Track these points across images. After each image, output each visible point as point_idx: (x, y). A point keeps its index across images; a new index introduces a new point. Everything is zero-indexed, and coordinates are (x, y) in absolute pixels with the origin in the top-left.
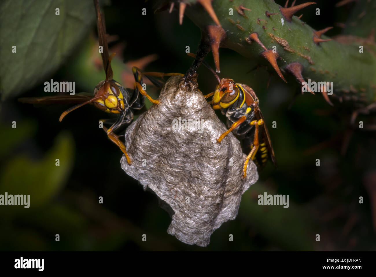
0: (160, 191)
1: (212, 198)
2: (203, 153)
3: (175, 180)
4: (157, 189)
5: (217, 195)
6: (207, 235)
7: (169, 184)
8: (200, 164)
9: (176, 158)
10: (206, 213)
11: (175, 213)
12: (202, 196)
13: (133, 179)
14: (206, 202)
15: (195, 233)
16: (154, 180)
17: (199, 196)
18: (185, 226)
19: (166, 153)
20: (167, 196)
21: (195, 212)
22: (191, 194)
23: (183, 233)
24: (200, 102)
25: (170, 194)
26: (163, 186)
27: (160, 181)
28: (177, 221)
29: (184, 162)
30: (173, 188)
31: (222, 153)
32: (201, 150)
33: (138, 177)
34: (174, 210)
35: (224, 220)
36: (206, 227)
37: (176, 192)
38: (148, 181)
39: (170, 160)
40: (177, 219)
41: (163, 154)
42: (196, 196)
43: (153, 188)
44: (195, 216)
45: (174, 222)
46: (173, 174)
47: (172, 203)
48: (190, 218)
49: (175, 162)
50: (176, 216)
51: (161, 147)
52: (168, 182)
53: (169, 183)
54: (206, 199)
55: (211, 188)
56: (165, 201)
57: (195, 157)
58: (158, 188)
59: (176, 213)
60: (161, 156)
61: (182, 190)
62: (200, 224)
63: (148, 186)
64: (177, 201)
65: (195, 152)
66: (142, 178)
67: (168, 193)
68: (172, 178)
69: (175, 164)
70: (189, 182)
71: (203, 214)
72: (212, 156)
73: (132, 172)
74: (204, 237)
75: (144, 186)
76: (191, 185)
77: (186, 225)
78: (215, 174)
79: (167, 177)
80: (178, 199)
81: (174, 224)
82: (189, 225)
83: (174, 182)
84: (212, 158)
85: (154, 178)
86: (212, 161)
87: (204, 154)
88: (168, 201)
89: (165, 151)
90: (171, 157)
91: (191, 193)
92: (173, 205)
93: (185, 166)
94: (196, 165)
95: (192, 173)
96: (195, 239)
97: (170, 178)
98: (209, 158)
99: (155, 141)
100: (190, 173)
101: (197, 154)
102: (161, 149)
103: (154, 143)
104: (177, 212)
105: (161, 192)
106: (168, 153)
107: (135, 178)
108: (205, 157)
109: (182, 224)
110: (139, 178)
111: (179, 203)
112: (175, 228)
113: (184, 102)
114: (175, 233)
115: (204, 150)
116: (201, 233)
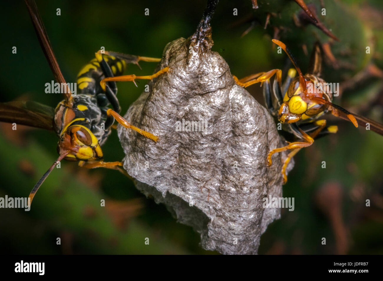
0: (188, 193)
1: (259, 188)
2: (237, 130)
3: (205, 175)
4: (183, 193)
5: (264, 184)
6: (256, 241)
7: (199, 182)
8: (234, 146)
9: (203, 144)
10: (254, 210)
11: (211, 220)
12: (245, 189)
13: (148, 185)
14: (252, 195)
15: (244, 240)
16: (176, 181)
17: (242, 189)
18: (229, 233)
19: (188, 141)
20: (198, 198)
21: (240, 212)
22: (229, 190)
23: (228, 243)
24: (221, 64)
25: (202, 194)
26: (191, 187)
27: (185, 181)
28: (217, 229)
29: (213, 149)
30: (204, 187)
31: (261, 126)
32: (233, 128)
33: (153, 182)
34: (209, 216)
35: (270, 220)
36: (255, 230)
37: (209, 190)
38: (167, 185)
39: (194, 149)
40: (215, 227)
41: (182, 144)
42: (237, 191)
43: (178, 192)
44: (240, 217)
45: (212, 233)
46: (202, 167)
47: (205, 208)
48: (234, 221)
49: (203, 150)
50: (213, 224)
51: (179, 135)
52: (196, 179)
53: (198, 180)
54: (251, 192)
55: (255, 176)
56: (197, 205)
57: (226, 139)
58: (184, 190)
59: (212, 220)
60: (180, 147)
61: (216, 187)
62: (248, 227)
63: (168, 192)
64: (212, 203)
65: (225, 133)
66: (159, 182)
67: (198, 194)
68: (201, 172)
69: (202, 152)
70: (223, 173)
71: (249, 213)
72: (249, 133)
73: (145, 177)
74: (254, 245)
75: (163, 193)
76: (226, 178)
77: (230, 232)
78: (258, 156)
79: (195, 172)
80: (211, 200)
81: (213, 235)
82: (233, 231)
83: (204, 178)
84: (251, 135)
85: (175, 179)
86: (251, 138)
87: (238, 131)
88: (200, 206)
89: (184, 139)
90: (196, 144)
91: (229, 188)
92: (207, 210)
93: (215, 153)
94: (229, 149)
95: (226, 161)
96: (244, 249)
97: (197, 173)
98: (246, 135)
99: (170, 128)
100: (223, 162)
101: (229, 134)
102: (179, 138)
103: (170, 131)
104: (212, 218)
105: (189, 195)
106: (190, 140)
107: (150, 184)
108: (239, 135)
109: (224, 233)
110: (155, 184)
111: (214, 206)
112: (215, 240)
113: (202, 68)
114: (217, 247)
115: (238, 127)
116: (251, 240)
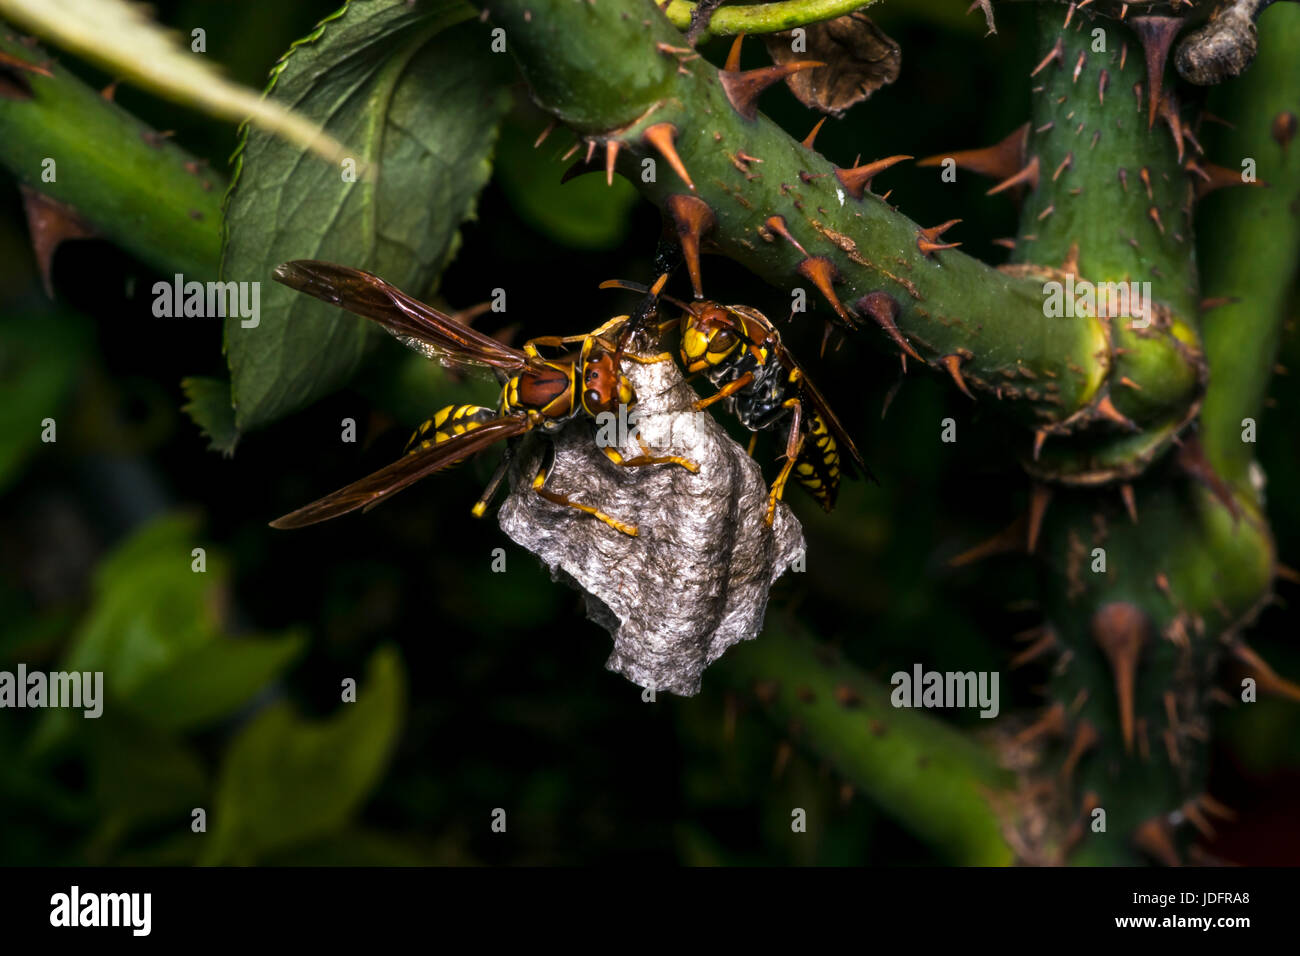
0: (586, 574)
1: (701, 583)
2: (678, 484)
3: (617, 549)
4: (580, 572)
5: (711, 579)
6: (691, 668)
7: (606, 559)
8: (672, 510)
9: (619, 498)
10: (688, 619)
11: (620, 622)
12: (677, 581)
13: (528, 551)
14: (687, 594)
15: (667, 665)
16: (573, 551)
17: (672, 581)
18: (643, 649)
19: (598, 490)
20: (603, 585)
21: (665, 618)
22: (654, 579)
23: (640, 665)
24: (666, 373)
25: (610, 580)
26: (594, 564)
27: (585, 553)
28: (627, 640)
29: (636, 509)
30: (615, 567)
31: (718, 483)
32: (673, 480)
33: (537, 547)
34: (618, 615)
35: (732, 640)
36: (689, 652)
37: (622, 575)
38: (559, 555)
39: (604, 504)
40: (625, 636)
41: (589, 493)
42: (665, 583)
43: (572, 569)
44: (664, 625)
45: (621, 645)
46: (614, 535)
47: (614, 601)
48: (655, 631)
49: (617, 508)
50: (624, 630)
51: (586, 478)
52: (602, 553)
53: (606, 555)
54: (686, 588)
55: (698, 564)
56: (599, 595)
57: (660, 496)
58: (582, 568)
59: (623, 624)
60: (586, 497)
61: (635, 572)
62: (677, 644)
63: (559, 567)
64: (625, 597)
65: (659, 486)
66: (546, 548)
67: (603, 579)
68: (612, 544)
69: (616, 512)
70: (650, 550)
71: (681, 621)
72: (696, 492)
73: (524, 536)
74: (685, 675)
75: (552, 567)
76: (652, 559)
77: (646, 647)
78: (706, 532)
79: (601, 541)
80: (625, 591)
81: (619, 648)
82: (651, 647)
83: (616, 554)
84: (698, 496)
85: (571, 547)
86: (698, 501)
87: (679, 488)
88: (605, 597)
89: (593, 485)
90: (608, 497)
91: (653, 576)
92: (616, 605)
93: (638, 516)
94: (662, 513)
95: (655, 530)
96: (668, 679)
97: (606, 545)
98: (690, 495)
99: (570, 464)
100: (650, 532)
101: (664, 489)
102: (586, 482)
103: (570, 469)
104: (624, 620)
105: (589, 576)
106: (601, 489)
107: (531, 550)
108: (681, 494)
109: (637, 646)
110: (540, 550)
111: (628, 601)
112: (622, 656)
113: (632, 376)
114: (623, 667)
115: (679, 479)
116: (680, 665)
